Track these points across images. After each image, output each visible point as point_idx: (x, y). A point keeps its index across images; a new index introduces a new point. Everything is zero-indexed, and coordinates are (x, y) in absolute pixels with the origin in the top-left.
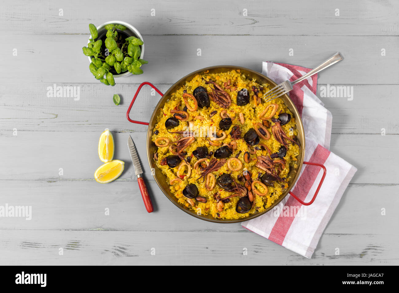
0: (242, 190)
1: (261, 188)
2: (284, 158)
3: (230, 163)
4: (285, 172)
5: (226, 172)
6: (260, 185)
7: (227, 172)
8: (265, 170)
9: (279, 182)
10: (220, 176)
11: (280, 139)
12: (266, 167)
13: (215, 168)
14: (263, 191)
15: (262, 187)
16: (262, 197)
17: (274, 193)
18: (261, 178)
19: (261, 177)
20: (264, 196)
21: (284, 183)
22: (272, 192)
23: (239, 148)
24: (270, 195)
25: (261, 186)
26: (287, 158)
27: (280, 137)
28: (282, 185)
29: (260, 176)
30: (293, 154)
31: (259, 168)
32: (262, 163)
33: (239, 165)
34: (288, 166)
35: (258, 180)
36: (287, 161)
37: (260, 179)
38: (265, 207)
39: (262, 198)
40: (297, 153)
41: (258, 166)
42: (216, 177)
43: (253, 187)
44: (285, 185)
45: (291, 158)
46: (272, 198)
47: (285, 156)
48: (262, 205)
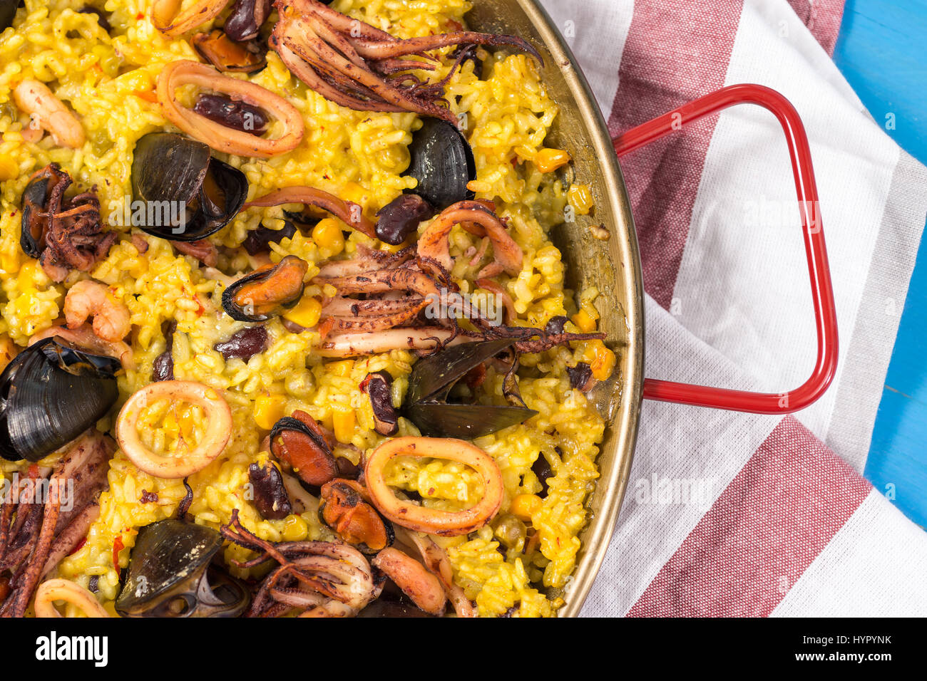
0: (322, 562)
1: (445, 478)
2: (472, 185)
3: (140, 436)
4: (542, 281)
5: (146, 514)
6: (430, 460)
7: (150, 507)
8: (398, 339)
9: (542, 368)
10: (123, 562)
11: (369, 79)
12: (395, 320)
13: (58, 535)
14: (472, 487)
15: (446, 462)
16: (487, 534)
17: (553, 458)
18: (406, 410)
19: (397, 399)
20: (495, 521)
21: (572, 351)
22: (534, 457)
23: (145, 310)
24: (531, 482)
25: (434, 467)
26: (491, 181)
27: (356, 72)
28: (568, 369)
29: (388, 400)
30: (516, 132)
31: (355, 357)
32: (356, 310)
33: (204, 414)
34: (532, 231)
35: (394, 433)
36: (508, 198)
37: (401, 420)
38: (546, 584)
39: (495, 538)
40: (539, 115)
41: (342, 344)
42: (102, 583)
43: (389, 503)
44: (586, 359)
45: (521, 168)
46: (552, 496)
47: (472, 175)
48: (520, 586)
